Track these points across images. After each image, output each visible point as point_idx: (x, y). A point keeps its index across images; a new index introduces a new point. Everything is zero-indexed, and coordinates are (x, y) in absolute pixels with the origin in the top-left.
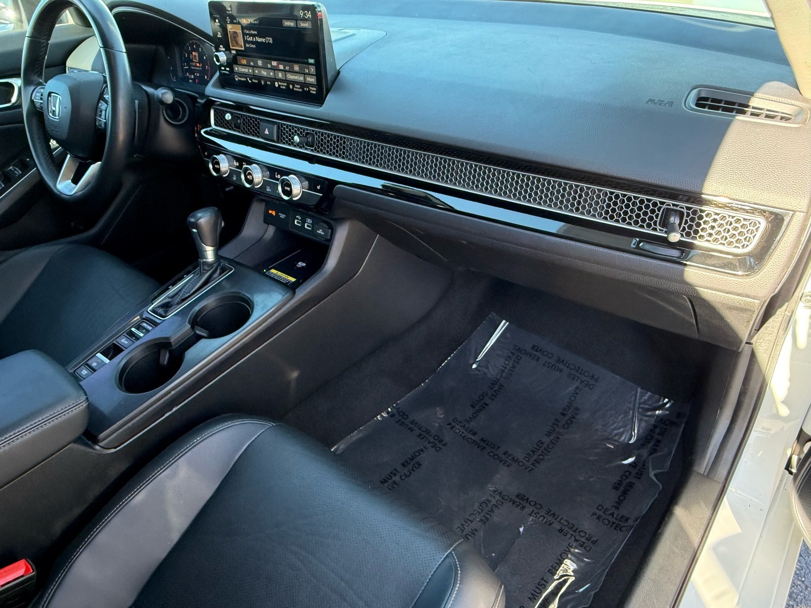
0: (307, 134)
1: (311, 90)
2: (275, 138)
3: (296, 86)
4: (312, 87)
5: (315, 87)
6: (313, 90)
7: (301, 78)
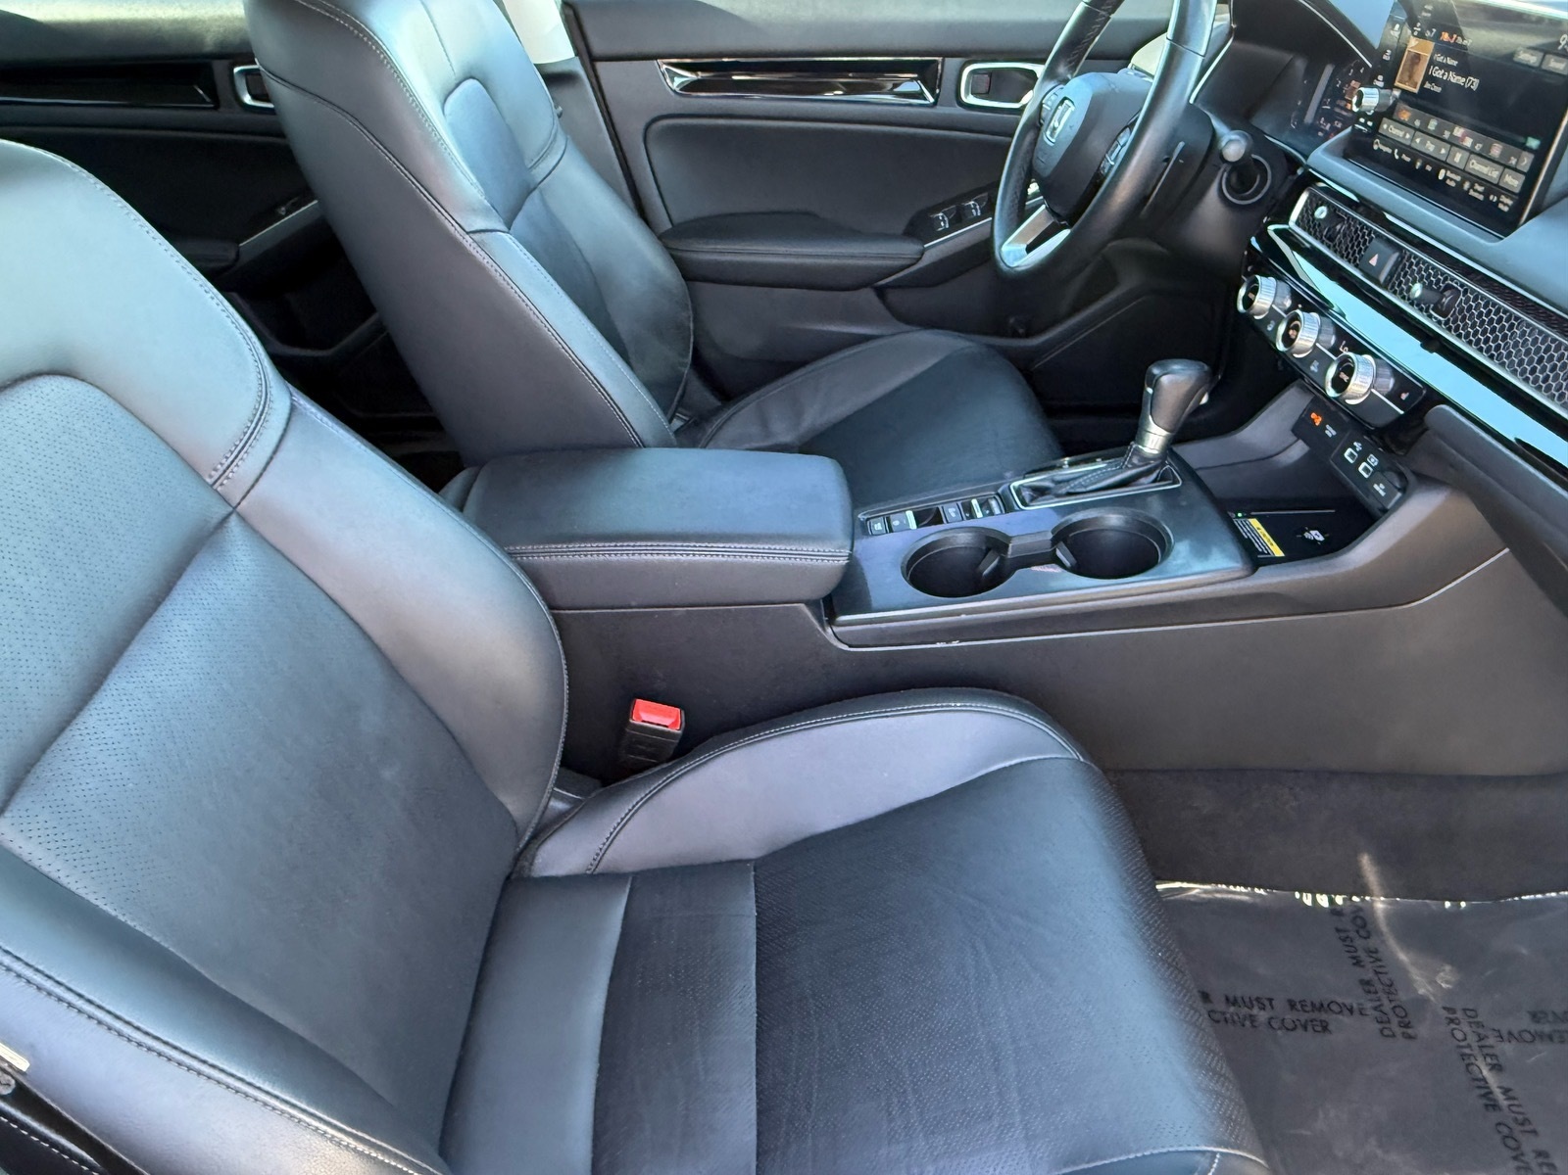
0: (1448, 287)
1: (1502, 203)
2: (1382, 278)
3: (1477, 187)
4: (1507, 197)
5: (1512, 199)
6: (1506, 204)
7: (1491, 173)
